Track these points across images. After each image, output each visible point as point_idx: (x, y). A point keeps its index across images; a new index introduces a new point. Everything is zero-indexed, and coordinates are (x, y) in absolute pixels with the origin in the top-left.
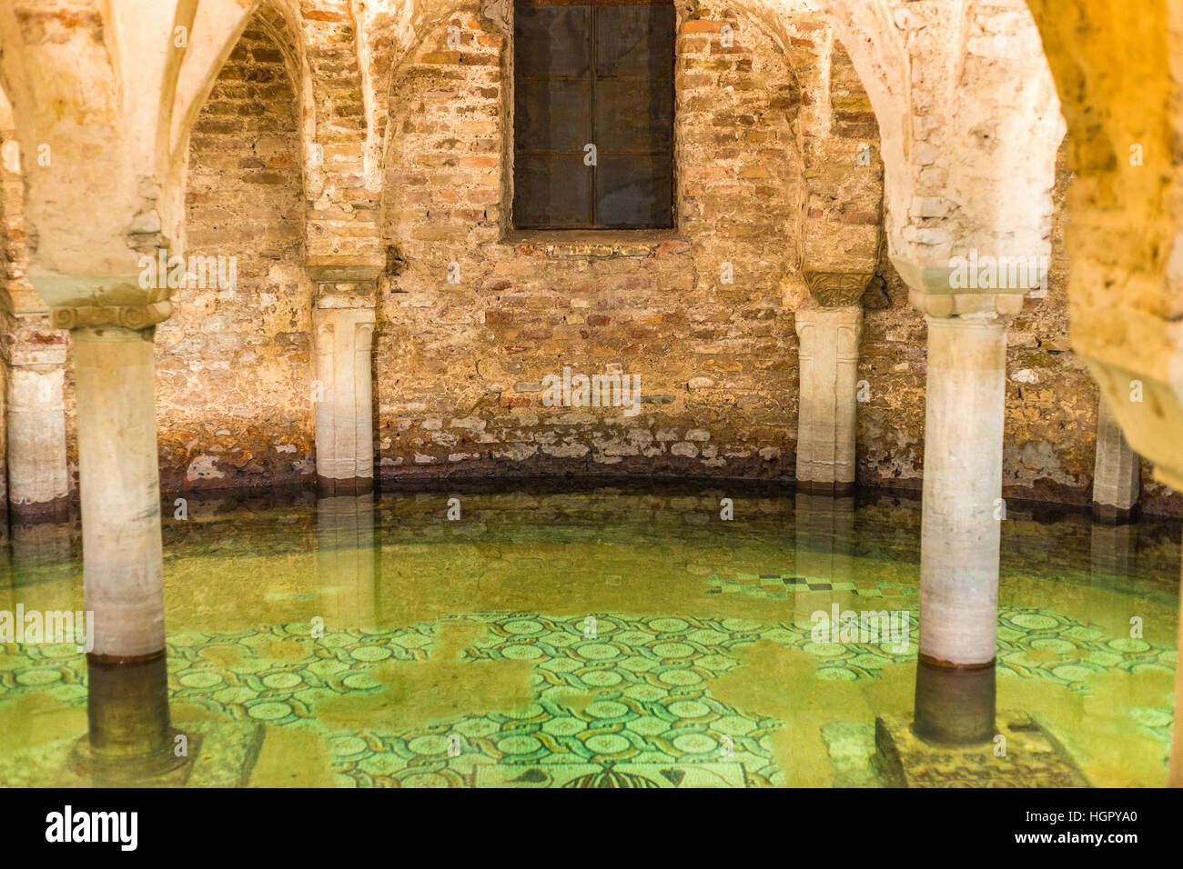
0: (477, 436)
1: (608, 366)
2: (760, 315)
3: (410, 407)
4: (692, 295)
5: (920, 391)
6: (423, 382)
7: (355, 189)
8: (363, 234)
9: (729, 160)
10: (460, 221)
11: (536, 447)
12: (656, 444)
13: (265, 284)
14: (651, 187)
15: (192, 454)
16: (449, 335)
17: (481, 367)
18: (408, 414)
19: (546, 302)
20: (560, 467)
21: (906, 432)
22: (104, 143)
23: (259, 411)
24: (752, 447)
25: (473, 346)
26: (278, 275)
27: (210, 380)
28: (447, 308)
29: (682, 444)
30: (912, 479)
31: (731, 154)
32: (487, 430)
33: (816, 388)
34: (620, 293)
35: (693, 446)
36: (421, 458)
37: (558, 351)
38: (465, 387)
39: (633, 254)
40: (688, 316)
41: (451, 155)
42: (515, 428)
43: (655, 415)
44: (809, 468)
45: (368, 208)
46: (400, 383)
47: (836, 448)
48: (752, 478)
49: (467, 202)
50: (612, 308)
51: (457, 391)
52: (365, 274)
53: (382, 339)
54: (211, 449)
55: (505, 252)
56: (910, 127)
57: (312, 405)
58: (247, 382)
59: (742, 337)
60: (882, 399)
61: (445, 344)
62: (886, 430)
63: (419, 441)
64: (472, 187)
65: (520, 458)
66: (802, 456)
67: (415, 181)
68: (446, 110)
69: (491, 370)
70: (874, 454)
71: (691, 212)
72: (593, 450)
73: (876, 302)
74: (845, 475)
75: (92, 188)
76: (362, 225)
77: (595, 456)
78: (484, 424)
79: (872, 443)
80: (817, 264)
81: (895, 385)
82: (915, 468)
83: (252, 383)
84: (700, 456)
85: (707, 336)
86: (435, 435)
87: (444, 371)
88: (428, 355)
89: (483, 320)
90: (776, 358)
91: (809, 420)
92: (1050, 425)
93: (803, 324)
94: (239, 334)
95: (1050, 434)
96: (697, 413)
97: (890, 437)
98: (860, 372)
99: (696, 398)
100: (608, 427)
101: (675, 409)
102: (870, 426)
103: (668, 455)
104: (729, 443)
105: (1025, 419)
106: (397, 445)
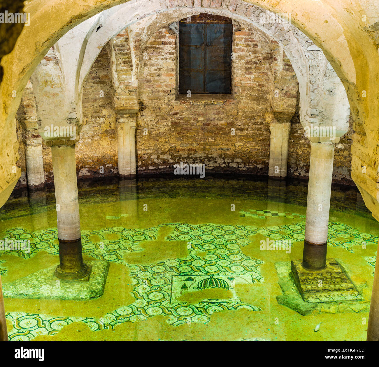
0: (168, 160)
1: (210, 138)
2: (258, 124)
3: (147, 152)
4: (237, 117)
5: (308, 149)
6: (151, 144)
7: (129, 86)
8: (132, 99)
9: (250, 75)
10: (162, 94)
12: (225, 163)
13: (101, 115)
14: (224, 80)
15: (80, 168)
16: (159, 129)
17: (169, 139)
18: (146, 154)
19: (190, 118)
21: (303, 162)
22: (59, 93)
23: (100, 154)
25: (167, 132)
26: (105, 112)
27: (85, 145)
28: (159, 121)
29: (232, 163)
30: (304, 176)
31: (250, 73)
32: (172, 158)
33: (275, 147)
34: (214, 116)
35: (236, 164)
36: (151, 168)
37: (194, 134)
38: (165, 145)
39: (218, 103)
40: (235, 123)
41: (159, 73)
42: (180, 158)
43: (224, 154)
44: (272, 172)
45: (133, 91)
46: (144, 145)
47: (281, 166)
48: (255, 174)
49: (165, 88)
50: (211, 121)
51: (162, 146)
52: (133, 112)
53: (138, 131)
54: (86, 166)
55: (177, 103)
56: (308, 86)
57: (117, 152)
58: (96, 145)
59: (252, 130)
60: (296, 151)
61: (158, 132)
62: (297, 161)
63: (150, 162)
64: (166, 83)
66: (270, 168)
67: (148, 81)
68: (158, 59)
69: (173, 140)
70: (293, 168)
71: (237, 91)
73: (295, 121)
74: (284, 175)
75: (56, 106)
76: (131, 97)
78: (170, 156)
79: (292, 164)
80: (277, 110)
81: (300, 147)
82: (305, 173)
83: (98, 146)
84: (238, 167)
85: (241, 130)
86: (155, 160)
87: (158, 140)
88: (153, 135)
89: (170, 124)
90: (263, 137)
91: (273, 157)
92: (347, 161)
93: (272, 128)
94: (93, 131)
95: (346, 164)
96: (238, 154)
97: (298, 163)
98: (289, 142)
99: (237, 149)
100: (210, 157)
101: (231, 152)
102: (292, 159)
103: (228, 166)
104: (248, 163)
105: (339, 159)
106: (143, 164)
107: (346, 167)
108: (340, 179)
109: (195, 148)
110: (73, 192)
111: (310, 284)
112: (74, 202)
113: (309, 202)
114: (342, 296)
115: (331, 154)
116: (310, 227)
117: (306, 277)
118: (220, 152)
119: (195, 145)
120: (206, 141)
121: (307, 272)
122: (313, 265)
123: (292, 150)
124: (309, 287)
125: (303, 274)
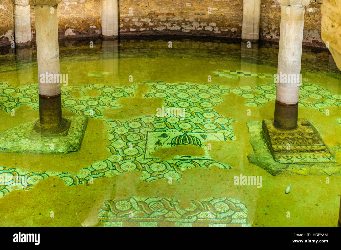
0: (148, 24)
1: (187, 4)
3: (129, 15)
5: (279, 13)
6: (133, 8)
11: (165, 27)
12: (200, 27)
15: (66, 28)
17: (149, 4)
18: (128, 17)
20: (172, 33)
21: (275, 25)
23: (85, 16)
29: (208, 27)
30: (276, 39)
32: (151, 22)
33: (248, 12)
35: (211, 28)
36: (132, 30)
38: (145, 9)
42: (159, 21)
43: (200, 18)
44: (245, 35)
46: (126, 8)
47: (254, 30)
48: (229, 37)
51: (142, 10)
54: (72, 27)
60: (268, 15)
62: (269, 24)
63: (131, 25)
65: (160, 30)
66: (243, 32)
69: (152, 5)
70: (265, 31)
72: (182, 28)
74: (256, 37)
77: (182, 29)
78: (150, 20)
79: (264, 28)
81: (272, 11)
82: (277, 36)
83: (83, 8)
84: (213, 30)
86: (136, 23)
87: (139, 5)
88: (134, 0)
90: (236, 3)
91: (246, 21)
92: (318, 25)
95: (318, 27)
96: (213, 18)
97: (270, 26)
98: (261, 7)
99: (212, 13)
100: (187, 21)
101: (206, 17)
102: (264, 23)
103: (204, 30)
104: (222, 27)
105: (310, 23)
106: (125, 26)
107: (317, 30)
108: (312, 42)
109: (173, 13)
110: (54, 50)
111: (281, 144)
112: (55, 60)
114: (314, 158)
115: (301, 17)
116: (281, 87)
117: (277, 137)
118: (196, 16)
119: (173, 10)
120: (183, 6)
121: (279, 131)
122: (284, 125)
123: (264, 14)
124: (280, 147)
125: (274, 133)
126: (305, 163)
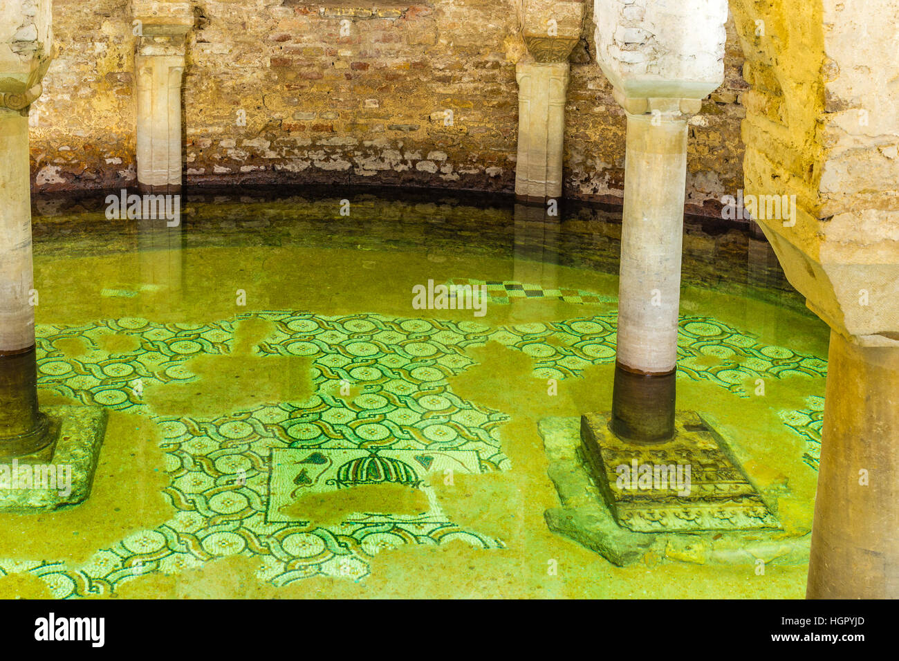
0: (263, 153)
1: (367, 101)
2: (487, 66)
3: (210, 130)
4: (434, 48)
5: (614, 129)
6: (221, 111)
11: (310, 162)
12: (404, 162)
13: (98, 36)
15: (40, 165)
16: (242, 75)
17: (266, 100)
18: (209, 136)
19: (319, 51)
20: (328, 177)
21: (602, 158)
23: (93, 132)
24: (480, 166)
25: (260, 84)
26: (108, 28)
27: (55, 108)
28: (241, 55)
29: (424, 162)
30: (607, 196)
32: (271, 148)
33: (532, 124)
34: (377, 45)
35: (433, 165)
36: (219, 169)
37: (328, 89)
38: (254, 115)
39: (388, 15)
40: (431, 64)
42: (293, 147)
43: (403, 140)
44: (525, 186)
46: (203, 112)
47: (547, 171)
48: (480, 190)
50: (371, 57)
51: (248, 120)
52: (177, 30)
53: (189, 78)
54: (56, 161)
55: (287, 12)
57: (134, 129)
58: (83, 110)
59: (474, 81)
60: (584, 133)
61: (238, 82)
62: (587, 157)
63: (217, 156)
65: (296, 170)
66: (519, 176)
69: (275, 103)
70: (576, 175)
72: (355, 165)
73: (580, 58)
74: (554, 191)
77: (356, 169)
78: (268, 143)
79: (575, 166)
80: (534, 31)
81: (594, 123)
82: (609, 187)
83: (87, 111)
84: (439, 172)
85: (445, 80)
86: (230, 152)
88: (226, 91)
89: (269, 64)
90: (500, 99)
91: (526, 148)
92: (717, 159)
93: (523, 75)
94: (78, 74)
95: (717, 166)
96: (437, 139)
97: (589, 162)
98: (566, 112)
99: (436, 127)
100: (367, 148)
101: (420, 135)
102: (574, 153)
103: (413, 170)
104: (462, 162)
105: (697, 154)
106: (200, 159)
107: (715, 172)
108: (701, 205)
109: (330, 124)
112: (21, 253)
113: (624, 262)
114: (721, 517)
115: (680, 141)
116: (630, 328)
118: (392, 134)
119: (331, 116)
120: (358, 107)
121: (625, 446)
122: (640, 428)
123: (574, 131)
125: (614, 452)
126: (698, 530)
